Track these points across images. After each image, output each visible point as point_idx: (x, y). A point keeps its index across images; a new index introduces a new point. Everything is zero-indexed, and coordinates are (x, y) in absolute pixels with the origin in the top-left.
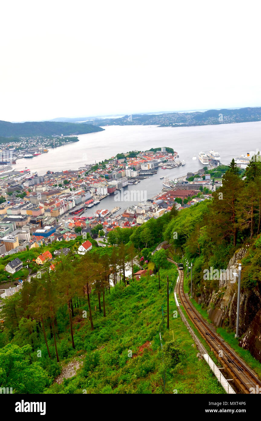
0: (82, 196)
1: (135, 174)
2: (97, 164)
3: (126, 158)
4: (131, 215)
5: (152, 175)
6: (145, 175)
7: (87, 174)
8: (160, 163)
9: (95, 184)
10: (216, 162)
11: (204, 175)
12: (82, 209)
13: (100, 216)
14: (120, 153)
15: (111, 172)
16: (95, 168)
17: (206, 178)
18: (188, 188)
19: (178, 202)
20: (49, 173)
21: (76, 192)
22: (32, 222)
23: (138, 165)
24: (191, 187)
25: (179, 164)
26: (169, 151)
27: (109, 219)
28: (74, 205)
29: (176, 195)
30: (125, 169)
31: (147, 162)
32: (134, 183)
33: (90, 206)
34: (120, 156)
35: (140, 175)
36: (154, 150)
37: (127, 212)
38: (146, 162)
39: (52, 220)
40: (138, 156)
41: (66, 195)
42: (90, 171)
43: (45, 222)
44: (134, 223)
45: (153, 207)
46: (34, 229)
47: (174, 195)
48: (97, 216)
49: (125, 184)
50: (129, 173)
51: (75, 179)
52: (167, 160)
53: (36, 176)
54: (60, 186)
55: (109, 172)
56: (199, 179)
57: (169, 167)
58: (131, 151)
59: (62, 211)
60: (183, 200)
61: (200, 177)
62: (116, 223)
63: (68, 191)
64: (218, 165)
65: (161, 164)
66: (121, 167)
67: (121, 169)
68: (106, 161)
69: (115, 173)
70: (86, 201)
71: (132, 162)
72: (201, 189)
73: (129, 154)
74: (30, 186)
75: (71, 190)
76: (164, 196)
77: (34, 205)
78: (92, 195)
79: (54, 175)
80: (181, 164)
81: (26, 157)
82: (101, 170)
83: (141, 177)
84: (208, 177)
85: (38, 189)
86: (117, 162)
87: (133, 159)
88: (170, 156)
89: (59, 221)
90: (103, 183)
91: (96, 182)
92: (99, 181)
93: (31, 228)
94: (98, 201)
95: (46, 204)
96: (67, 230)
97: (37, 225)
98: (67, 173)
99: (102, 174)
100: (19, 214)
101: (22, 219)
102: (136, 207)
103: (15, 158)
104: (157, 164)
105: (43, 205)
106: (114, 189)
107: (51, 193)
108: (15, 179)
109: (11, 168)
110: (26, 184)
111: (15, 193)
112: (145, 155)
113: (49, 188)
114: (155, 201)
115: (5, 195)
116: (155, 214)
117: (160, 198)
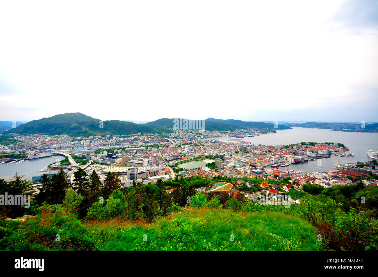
0: (279, 160)
1: (313, 155)
2: (288, 145)
3: (307, 145)
4: (311, 178)
6: (320, 157)
7: (281, 149)
8: (333, 151)
9: (286, 155)
11: (372, 165)
12: (278, 166)
13: (289, 173)
14: (303, 142)
15: (297, 151)
16: (287, 147)
17: (375, 168)
19: (350, 179)
20: (260, 145)
21: (275, 157)
22: (251, 165)
24: (360, 171)
25: (349, 155)
26: (340, 145)
27: (295, 176)
28: (273, 163)
29: (347, 174)
30: (306, 151)
31: (323, 150)
32: (312, 160)
33: (283, 166)
34: (303, 144)
35: (316, 156)
36: (329, 144)
37: (308, 175)
38: (321, 149)
39: (262, 167)
40: (316, 145)
41: (269, 157)
42: (283, 148)
43: (257, 167)
44: (313, 183)
45: (328, 177)
46: (252, 169)
47: (345, 174)
48: (288, 172)
49: (306, 159)
50: (309, 153)
51: (275, 150)
52: (339, 151)
53: (253, 145)
54: (266, 152)
55: (295, 151)
56: (369, 168)
57: (341, 155)
58: (311, 142)
59: (266, 164)
60: (354, 178)
62: (300, 179)
63: (270, 155)
66: (304, 149)
67: (304, 151)
68: (293, 144)
69: (299, 152)
70: (280, 163)
71: (311, 148)
72: (371, 174)
73: (309, 143)
74: (250, 149)
75: (272, 155)
76: (337, 173)
77: (252, 158)
78: (284, 160)
79: (263, 147)
80: (350, 155)
81: (249, 136)
82: (291, 149)
85: (254, 151)
86: (301, 146)
87: (312, 146)
88: (342, 149)
89: (265, 169)
90: (291, 156)
91: (287, 155)
92: (288, 154)
93: (250, 168)
94: (288, 165)
95: (258, 159)
96: (269, 174)
97: (254, 168)
98: (269, 146)
99: (291, 151)
100: (245, 160)
101: (246, 163)
102: (314, 174)
103: (244, 136)
104: (331, 152)
105: (256, 159)
106: (299, 161)
107: (261, 154)
108: (243, 145)
109: (242, 140)
110: (248, 148)
111: (243, 150)
112: (321, 145)
113: (260, 152)
114: (329, 174)
115: (239, 150)
116: (329, 181)
117: (333, 173)
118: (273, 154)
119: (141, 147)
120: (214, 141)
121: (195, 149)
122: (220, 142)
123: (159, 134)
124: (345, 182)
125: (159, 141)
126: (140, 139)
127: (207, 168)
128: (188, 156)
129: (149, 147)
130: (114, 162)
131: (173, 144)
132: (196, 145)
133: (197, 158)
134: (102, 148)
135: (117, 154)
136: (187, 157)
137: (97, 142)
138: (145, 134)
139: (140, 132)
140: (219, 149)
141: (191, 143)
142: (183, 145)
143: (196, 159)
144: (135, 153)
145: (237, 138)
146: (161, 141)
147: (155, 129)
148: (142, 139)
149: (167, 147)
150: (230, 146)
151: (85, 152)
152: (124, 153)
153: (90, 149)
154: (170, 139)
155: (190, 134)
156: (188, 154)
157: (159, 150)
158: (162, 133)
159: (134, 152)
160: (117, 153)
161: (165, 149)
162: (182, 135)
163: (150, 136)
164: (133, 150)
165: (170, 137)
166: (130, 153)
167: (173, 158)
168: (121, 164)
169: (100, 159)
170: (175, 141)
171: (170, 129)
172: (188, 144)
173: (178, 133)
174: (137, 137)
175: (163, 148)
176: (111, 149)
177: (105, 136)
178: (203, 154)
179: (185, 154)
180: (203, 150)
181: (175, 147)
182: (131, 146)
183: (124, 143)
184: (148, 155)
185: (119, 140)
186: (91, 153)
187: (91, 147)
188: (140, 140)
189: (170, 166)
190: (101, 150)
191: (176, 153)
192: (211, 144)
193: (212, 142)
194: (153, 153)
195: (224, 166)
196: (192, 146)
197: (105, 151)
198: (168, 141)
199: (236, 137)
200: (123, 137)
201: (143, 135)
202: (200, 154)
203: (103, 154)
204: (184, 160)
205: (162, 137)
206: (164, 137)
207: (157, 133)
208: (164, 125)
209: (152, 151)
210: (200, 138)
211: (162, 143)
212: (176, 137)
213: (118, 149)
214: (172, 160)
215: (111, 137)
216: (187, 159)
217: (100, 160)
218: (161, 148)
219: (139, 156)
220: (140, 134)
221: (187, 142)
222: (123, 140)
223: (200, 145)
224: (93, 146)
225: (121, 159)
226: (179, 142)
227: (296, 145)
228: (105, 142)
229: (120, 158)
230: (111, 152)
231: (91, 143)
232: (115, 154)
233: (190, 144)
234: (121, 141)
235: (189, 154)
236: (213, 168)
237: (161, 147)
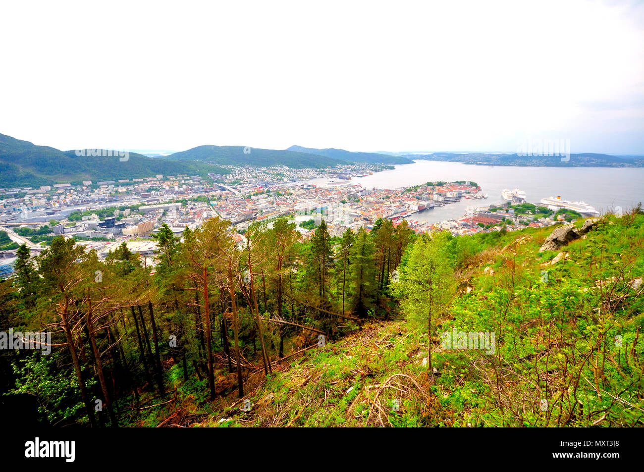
0: (399, 208)
1: (441, 199)
2: (410, 188)
3: (434, 186)
4: (438, 229)
5: (455, 202)
6: (449, 201)
7: (402, 193)
8: (463, 193)
9: (409, 202)
10: (520, 200)
11: (506, 208)
12: (399, 217)
13: (412, 225)
14: (430, 182)
16: (410, 190)
17: (509, 211)
18: (490, 217)
19: (481, 227)
20: (374, 189)
21: (395, 205)
22: (365, 219)
23: (444, 193)
24: (493, 216)
25: (481, 196)
26: (473, 184)
27: (420, 228)
28: (393, 214)
29: (478, 221)
30: (432, 194)
31: (453, 191)
32: (439, 206)
33: (404, 216)
34: (429, 184)
35: (445, 200)
36: (459, 183)
37: (434, 226)
38: (451, 191)
40: (445, 185)
41: (387, 206)
42: (405, 192)
45: (457, 226)
46: (366, 224)
47: (476, 220)
48: (410, 224)
49: (431, 205)
50: (435, 197)
51: (394, 196)
52: (471, 192)
53: (365, 190)
54: (383, 199)
55: (420, 195)
56: (502, 211)
57: (472, 198)
58: (439, 181)
60: (486, 225)
61: (503, 210)
62: (425, 232)
63: (389, 203)
64: (522, 203)
65: (465, 194)
66: (430, 192)
67: (429, 194)
68: (417, 186)
69: (424, 196)
70: (402, 212)
71: (439, 190)
72: (504, 220)
73: (437, 183)
74: (362, 195)
75: (391, 203)
76: (467, 220)
77: (365, 208)
78: (406, 209)
79: (378, 191)
80: (483, 197)
81: (358, 176)
82: (414, 192)
83: (446, 202)
84: (511, 211)
85: (368, 198)
86: (427, 188)
87: (440, 187)
88: (474, 189)
90: (414, 201)
92: (411, 200)
94: (411, 214)
95: (373, 209)
97: (368, 222)
98: (387, 190)
99: (414, 195)
100: (356, 213)
101: (358, 216)
102: (442, 223)
103: (351, 176)
104: (461, 194)
105: (371, 210)
106: (423, 208)
107: (377, 203)
108: (352, 190)
109: (349, 182)
110: (359, 194)
111: (353, 199)
112: (451, 186)
113: (376, 199)
114: (458, 222)
115: (346, 199)
116: (459, 231)
117: (463, 220)
118: (392, 201)
119: (170, 202)
120: (307, 186)
121: (278, 200)
122: (317, 187)
123: (201, 176)
124: (475, 231)
125: (207, 189)
126: (164, 187)
127: (302, 229)
128: (268, 213)
129: (189, 202)
130: (121, 234)
131: (234, 194)
132: (278, 195)
133: (284, 214)
134: (83, 208)
135: (123, 219)
136: (266, 215)
137: (65, 198)
138: (172, 178)
139: (160, 174)
140: (317, 198)
141: (269, 192)
142: (254, 195)
143: (282, 217)
144: (161, 215)
145: (342, 180)
146: (210, 189)
147: (192, 167)
148: (167, 188)
149: (226, 200)
150: (333, 193)
151: (45, 219)
152: (136, 215)
153: (53, 214)
154: (228, 186)
155: (264, 176)
156: (267, 210)
157: (211, 207)
158: (209, 174)
159: (160, 213)
160: (121, 216)
161: (223, 203)
162: (249, 178)
163: (185, 180)
164: (156, 208)
165: (225, 181)
166: (151, 215)
167: (242, 218)
168: (138, 237)
169: (87, 230)
170: (239, 188)
171: (223, 167)
172: (263, 193)
173: (241, 174)
174: (156, 184)
175: (219, 203)
176: (104, 209)
177: (82, 185)
178: (292, 209)
179: (262, 211)
180: (290, 202)
181: (240, 200)
182: (148, 201)
183: (128, 197)
184: (191, 217)
185: (116, 192)
186: (60, 220)
187: (53, 209)
188: (164, 189)
189: (239, 232)
190: (81, 213)
191: (244, 210)
192: (303, 191)
193: (303, 188)
194: (201, 212)
195: (328, 224)
196: (271, 196)
197: (94, 214)
198: (223, 189)
199: (340, 178)
200: (123, 185)
201: (168, 180)
202: (287, 209)
203: (91, 221)
204: (261, 220)
205: (211, 182)
206: (214, 182)
207: (197, 174)
208: (209, 158)
209: (198, 209)
210: (281, 181)
211: (214, 193)
212: (238, 182)
213: (123, 209)
214: (241, 222)
215: (95, 186)
216: (266, 219)
217: (88, 233)
218: (215, 203)
219: (172, 220)
220: (160, 177)
221: (261, 189)
222: (124, 190)
223: (285, 194)
224: (57, 205)
225: (135, 226)
226: (247, 191)
227: (420, 186)
228: (83, 197)
229: (133, 225)
230: (108, 216)
231: (49, 199)
232: (119, 220)
233: (267, 192)
234: (122, 192)
235: (269, 209)
236: (311, 229)
237: (214, 200)
